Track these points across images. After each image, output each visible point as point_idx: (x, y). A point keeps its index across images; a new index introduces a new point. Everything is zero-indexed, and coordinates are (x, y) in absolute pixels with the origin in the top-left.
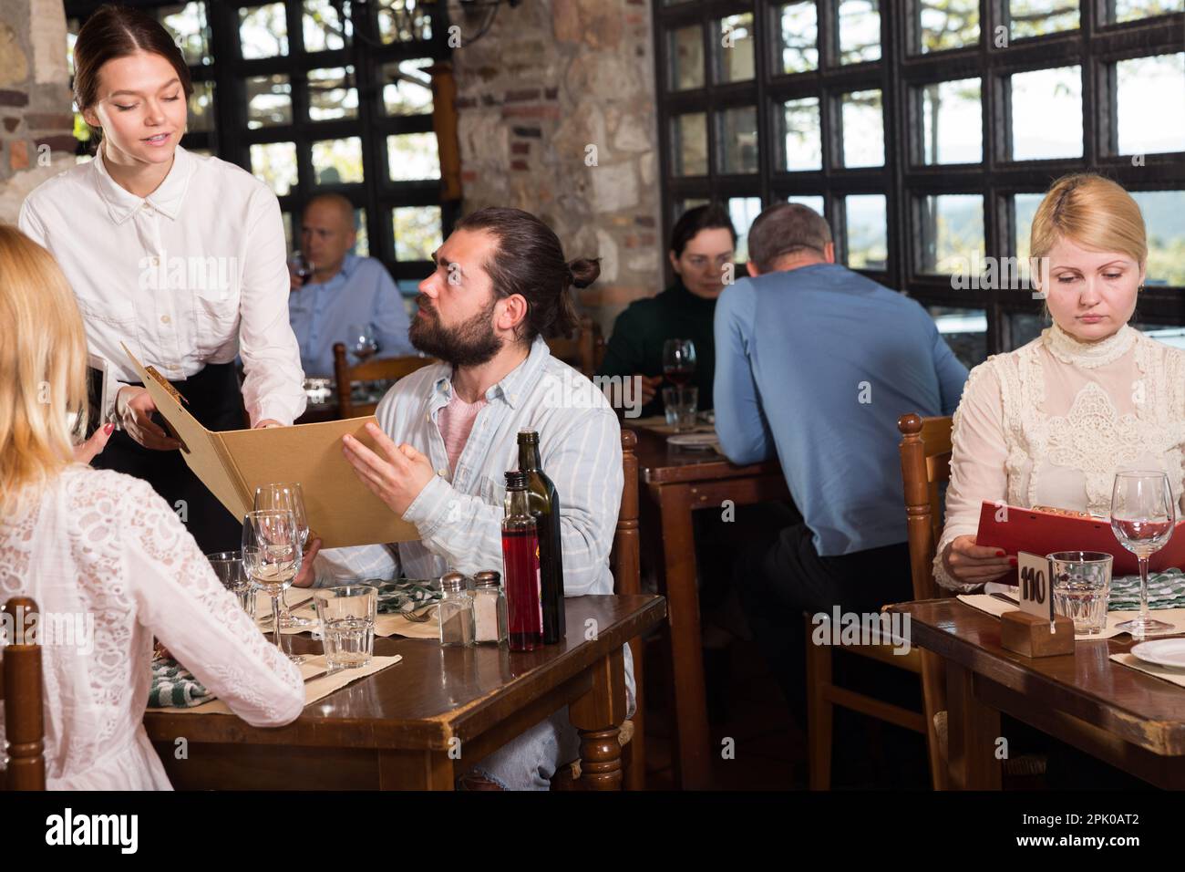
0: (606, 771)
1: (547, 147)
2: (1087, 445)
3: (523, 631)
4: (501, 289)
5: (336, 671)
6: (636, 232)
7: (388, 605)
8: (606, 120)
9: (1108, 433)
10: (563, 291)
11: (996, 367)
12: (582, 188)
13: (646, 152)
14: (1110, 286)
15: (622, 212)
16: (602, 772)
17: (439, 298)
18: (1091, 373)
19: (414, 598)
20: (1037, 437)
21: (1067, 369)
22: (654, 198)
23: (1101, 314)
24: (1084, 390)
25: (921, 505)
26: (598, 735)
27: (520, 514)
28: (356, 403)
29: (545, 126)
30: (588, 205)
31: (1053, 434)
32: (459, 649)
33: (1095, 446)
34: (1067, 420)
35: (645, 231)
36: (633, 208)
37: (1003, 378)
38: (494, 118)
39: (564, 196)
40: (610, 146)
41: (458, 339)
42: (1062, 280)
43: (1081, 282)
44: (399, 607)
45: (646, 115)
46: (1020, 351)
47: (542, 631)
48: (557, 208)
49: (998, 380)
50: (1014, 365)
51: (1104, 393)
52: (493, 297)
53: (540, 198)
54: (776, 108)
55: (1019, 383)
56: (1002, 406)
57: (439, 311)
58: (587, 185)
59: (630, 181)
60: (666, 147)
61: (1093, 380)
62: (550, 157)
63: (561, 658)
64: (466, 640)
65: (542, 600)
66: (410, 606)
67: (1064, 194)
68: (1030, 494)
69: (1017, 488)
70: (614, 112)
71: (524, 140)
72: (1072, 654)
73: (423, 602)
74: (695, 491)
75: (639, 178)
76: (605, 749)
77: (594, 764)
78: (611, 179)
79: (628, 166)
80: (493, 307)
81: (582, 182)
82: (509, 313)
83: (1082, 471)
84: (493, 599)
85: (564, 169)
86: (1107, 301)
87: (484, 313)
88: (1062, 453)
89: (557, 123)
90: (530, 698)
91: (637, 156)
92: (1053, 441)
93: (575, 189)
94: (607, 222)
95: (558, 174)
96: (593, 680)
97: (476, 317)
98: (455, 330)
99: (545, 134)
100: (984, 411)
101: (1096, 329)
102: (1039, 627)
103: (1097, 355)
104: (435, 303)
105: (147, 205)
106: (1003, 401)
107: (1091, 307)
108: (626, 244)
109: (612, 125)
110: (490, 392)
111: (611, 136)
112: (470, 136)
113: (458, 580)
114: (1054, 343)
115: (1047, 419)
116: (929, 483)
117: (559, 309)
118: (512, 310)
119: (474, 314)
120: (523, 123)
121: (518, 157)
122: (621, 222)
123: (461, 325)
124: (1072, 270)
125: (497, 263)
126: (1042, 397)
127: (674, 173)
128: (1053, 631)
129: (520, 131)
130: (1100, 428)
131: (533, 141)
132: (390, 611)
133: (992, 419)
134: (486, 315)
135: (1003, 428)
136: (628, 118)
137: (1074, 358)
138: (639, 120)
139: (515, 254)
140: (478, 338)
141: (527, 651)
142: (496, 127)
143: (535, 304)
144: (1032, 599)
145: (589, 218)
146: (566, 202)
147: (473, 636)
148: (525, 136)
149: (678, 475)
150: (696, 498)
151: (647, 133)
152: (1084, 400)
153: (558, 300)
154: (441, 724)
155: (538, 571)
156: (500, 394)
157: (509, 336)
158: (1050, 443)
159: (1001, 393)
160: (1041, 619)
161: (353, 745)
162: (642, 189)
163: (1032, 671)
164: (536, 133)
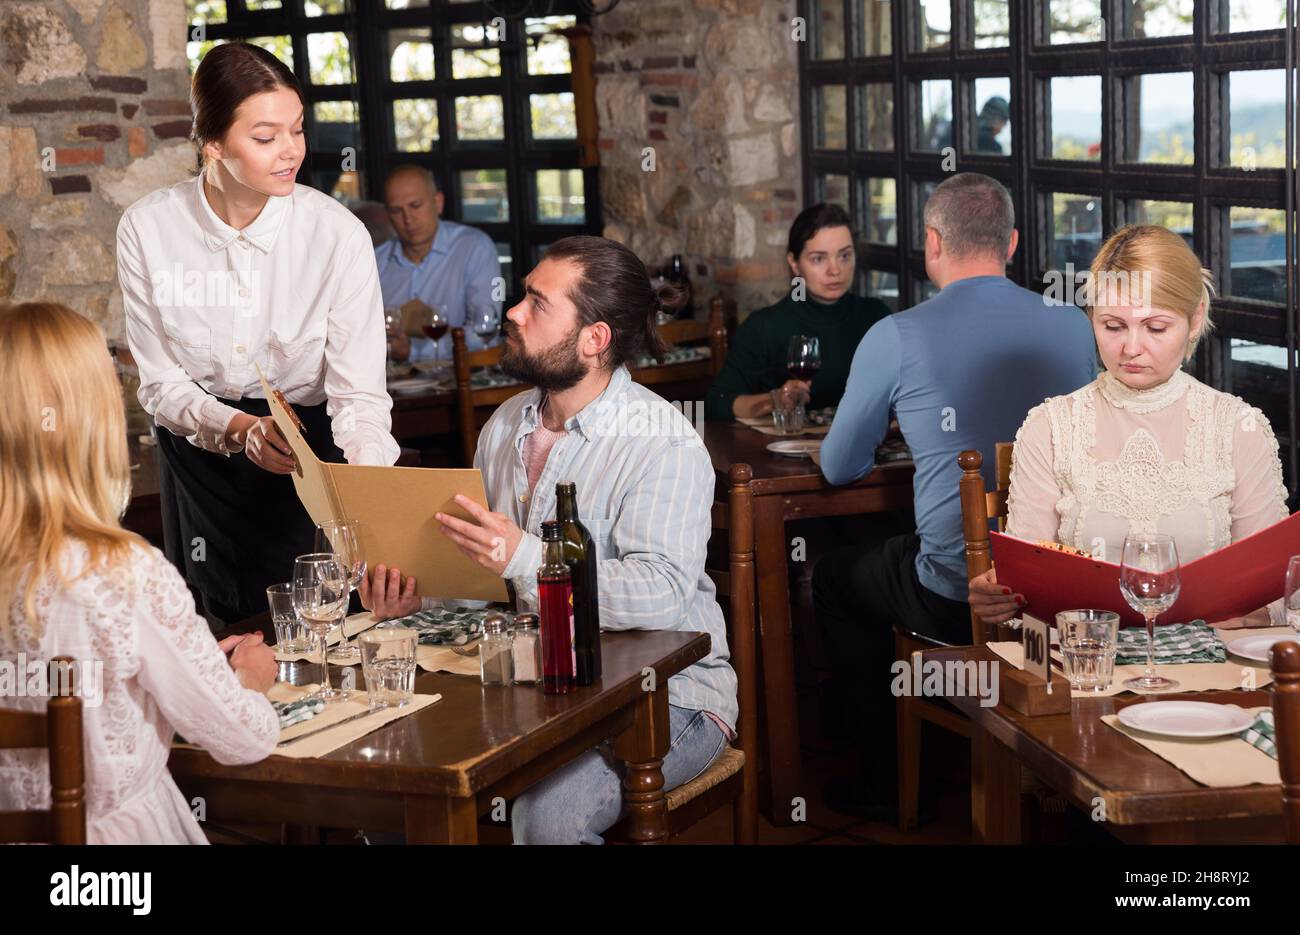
0: (649, 801)
1: (685, 116)
2: (1134, 490)
3: (557, 673)
4: (584, 319)
5: (378, 709)
6: (775, 205)
7: (442, 637)
8: (744, 89)
9: (1154, 479)
10: (649, 317)
11: (1050, 410)
12: (719, 161)
13: (787, 122)
14: (1153, 338)
15: (760, 185)
16: (644, 802)
17: (526, 325)
18: (1140, 418)
19: (467, 631)
20: (1085, 480)
21: (1118, 414)
22: (795, 171)
23: (1142, 364)
24: (1133, 437)
25: (980, 541)
26: (641, 767)
27: (555, 563)
28: (475, 388)
29: (682, 95)
30: (725, 179)
31: (1100, 479)
32: (499, 687)
33: (1141, 493)
34: (1116, 466)
35: (785, 204)
36: (772, 181)
37: (1054, 421)
38: (632, 84)
39: (701, 169)
40: (748, 118)
41: (543, 366)
42: (1108, 328)
43: (1126, 331)
44: (453, 640)
45: (788, 84)
46: (1076, 395)
47: (575, 674)
48: (695, 180)
49: (1050, 424)
50: (1067, 409)
51: (1153, 440)
52: (578, 324)
53: (677, 169)
54: (912, 87)
55: (1071, 426)
56: (1053, 450)
57: (525, 339)
58: (723, 159)
59: (770, 154)
60: (808, 119)
61: (1142, 426)
62: (687, 127)
63: (597, 698)
64: (505, 680)
65: (576, 644)
66: (463, 639)
67: (1122, 243)
68: (1076, 539)
69: (1064, 532)
70: (753, 82)
71: (661, 109)
72: (1069, 714)
73: (476, 635)
74: (788, 502)
75: (780, 149)
76: (648, 780)
77: (637, 794)
78: (749, 152)
79: (768, 137)
80: (578, 334)
81: (719, 155)
82: (594, 340)
83: (1126, 518)
84: (531, 641)
85: (701, 140)
86: (1150, 353)
87: (568, 340)
88: (1108, 498)
89: (694, 92)
90: (555, 742)
91: (778, 127)
92: (1099, 487)
93: (712, 162)
94: (744, 195)
95: (695, 144)
96: (637, 714)
97: (561, 344)
98: (540, 357)
99: (682, 102)
100: (1035, 454)
101: (1138, 378)
102: (1036, 688)
103: (1147, 401)
104: (522, 331)
105: (242, 238)
106: (1053, 445)
107: (1132, 357)
108: (764, 218)
109: (751, 96)
110: (568, 423)
111: (750, 106)
112: (608, 103)
113: (498, 623)
114: (1107, 387)
115: (1096, 464)
116: (988, 519)
117: (646, 335)
118: (596, 337)
119: (559, 341)
120: (661, 91)
121: (656, 126)
122: (760, 195)
123: (546, 352)
124: (1116, 319)
125: (582, 290)
126: (1093, 442)
127: (816, 146)
128: (1050, 691)
129: (657, 100)
130: (1148, 475)
131: (670, 111)
132: (444, 643)
133: (1043, 463)
134: (571, 342)
135: (1054, 473)
136: (768, 88)
137: (1125, 403)
138: (780, 90)
139: (599, 282)
140: (563, 365)
141: (561, 693)
142: (634, 94)
143: (620, 331)
144: (1033, 660)
145: (726, 192)
146: (702, 174)
147: (512, 675)
148: (663, 104)
149: (770, 487)
150: (789, 509)
151: (789, 104)
152: (1133, 447)
153: (645, 327)
154: (457, 772)
155: (572, 618)
156: (576, 426)
157: (594, 362)
158: (1097, 489)
159: (1052, 436)
160: (1041, 680)
161: (378, 788)
162: (782, 161)
163: (1024, 731)
164: (674, 102)
